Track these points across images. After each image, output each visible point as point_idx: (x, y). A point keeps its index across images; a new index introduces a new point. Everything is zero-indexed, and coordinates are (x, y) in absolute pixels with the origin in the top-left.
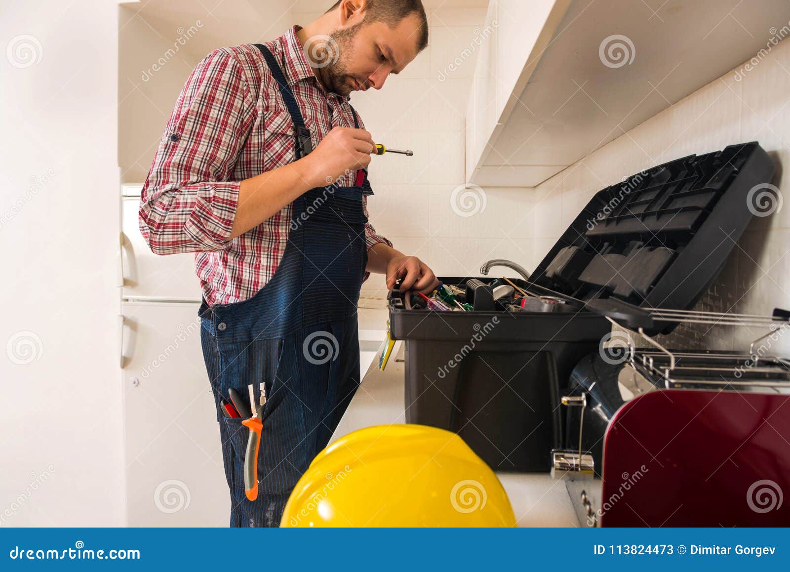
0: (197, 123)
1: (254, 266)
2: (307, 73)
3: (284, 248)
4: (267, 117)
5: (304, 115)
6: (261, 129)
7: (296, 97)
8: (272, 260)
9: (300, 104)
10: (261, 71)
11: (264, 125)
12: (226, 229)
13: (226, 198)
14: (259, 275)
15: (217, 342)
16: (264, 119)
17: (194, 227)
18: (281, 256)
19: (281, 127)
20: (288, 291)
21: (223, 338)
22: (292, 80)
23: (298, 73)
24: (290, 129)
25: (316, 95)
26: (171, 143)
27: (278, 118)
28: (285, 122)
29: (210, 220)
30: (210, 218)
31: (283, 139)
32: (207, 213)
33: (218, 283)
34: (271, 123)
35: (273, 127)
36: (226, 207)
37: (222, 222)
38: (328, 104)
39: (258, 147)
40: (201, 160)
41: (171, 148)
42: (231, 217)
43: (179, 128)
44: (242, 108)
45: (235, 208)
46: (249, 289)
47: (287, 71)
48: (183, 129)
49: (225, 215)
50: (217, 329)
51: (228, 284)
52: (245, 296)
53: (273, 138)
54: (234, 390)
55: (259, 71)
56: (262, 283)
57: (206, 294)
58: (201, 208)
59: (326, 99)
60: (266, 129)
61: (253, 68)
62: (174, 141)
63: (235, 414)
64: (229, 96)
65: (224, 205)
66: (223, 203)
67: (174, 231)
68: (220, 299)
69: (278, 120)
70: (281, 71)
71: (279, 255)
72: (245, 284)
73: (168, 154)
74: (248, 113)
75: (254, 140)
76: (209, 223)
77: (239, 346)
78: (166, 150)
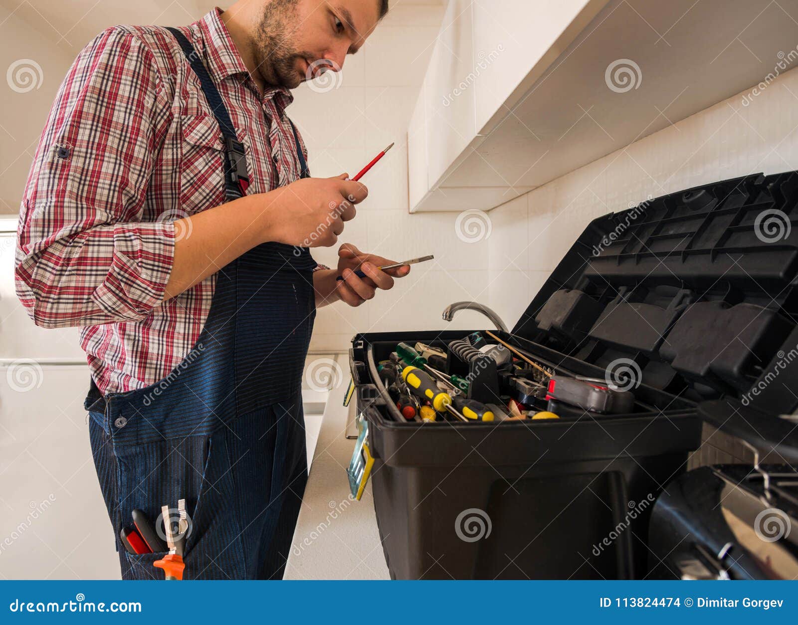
0: (96, 131)
1: (165, 334)
2: (238, 66)
3: (209, 307)
4: (185, 123)
5: (235, 123)
6: (177, 140)
7: (224, 99)
8: (191, 325)
9: (229, 108)
10: (176, 59)
11: (181, 134)
12: (156, 297)
13: (157, 252)
14: (172, 346)
15: (114, 444)
16: (181, 126)
17: (110, 295)
18: (204, 319)
19: (206, 138)
20: (216, 369)
21: (123, 437)
22: (218, 75)
23: (226, 66)
24: (218, 141)
25: (249, 99)
26: (58, 160)
27: (201, 125)
28: (211, 132)
29: (134, 285)
30: (134, 282)
31: (207, 154)
32: (131, 274)
33: (112, 360)
34: (191, 131)
35: (193, 137)
36: (158, 266)
37: (153, 288)
38: (264, 112)
39: (173, 165)
40: (108, 187)
41: (60, 168)
42: (164, 279)
43: (69, 139)
44: (154, 110)
45: (171, 267)
46: (159, 366)
47: (211, 64)
48: (75, 140)
49: (156, 277)
50: (114, 426)
51: (126, 362)
52: (153, 377)
53: (195, 152)
54: (139, 512)
55: (174, 58)
56: (177, 357)
57: (95, 374)
58: (121, 269)
59: (262, 104)
60: (185, 141)
61: (165, 55)
62: (64, 158)
63: (143, 548)
64: (138, 91)
65: (156, 263)
66: (154, 260)
67: (77, 299)
68: (116, 380)
69: (201, 128)
70: (202, 63)
71: (202, 317)
72: (152, 359)
73: (57, 176)
74: (162, 117)
75: (167, 154)
76: (132, 290)
77: (146, 448)
78: (53, 171)
